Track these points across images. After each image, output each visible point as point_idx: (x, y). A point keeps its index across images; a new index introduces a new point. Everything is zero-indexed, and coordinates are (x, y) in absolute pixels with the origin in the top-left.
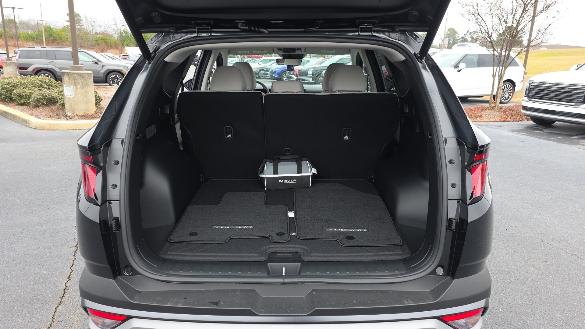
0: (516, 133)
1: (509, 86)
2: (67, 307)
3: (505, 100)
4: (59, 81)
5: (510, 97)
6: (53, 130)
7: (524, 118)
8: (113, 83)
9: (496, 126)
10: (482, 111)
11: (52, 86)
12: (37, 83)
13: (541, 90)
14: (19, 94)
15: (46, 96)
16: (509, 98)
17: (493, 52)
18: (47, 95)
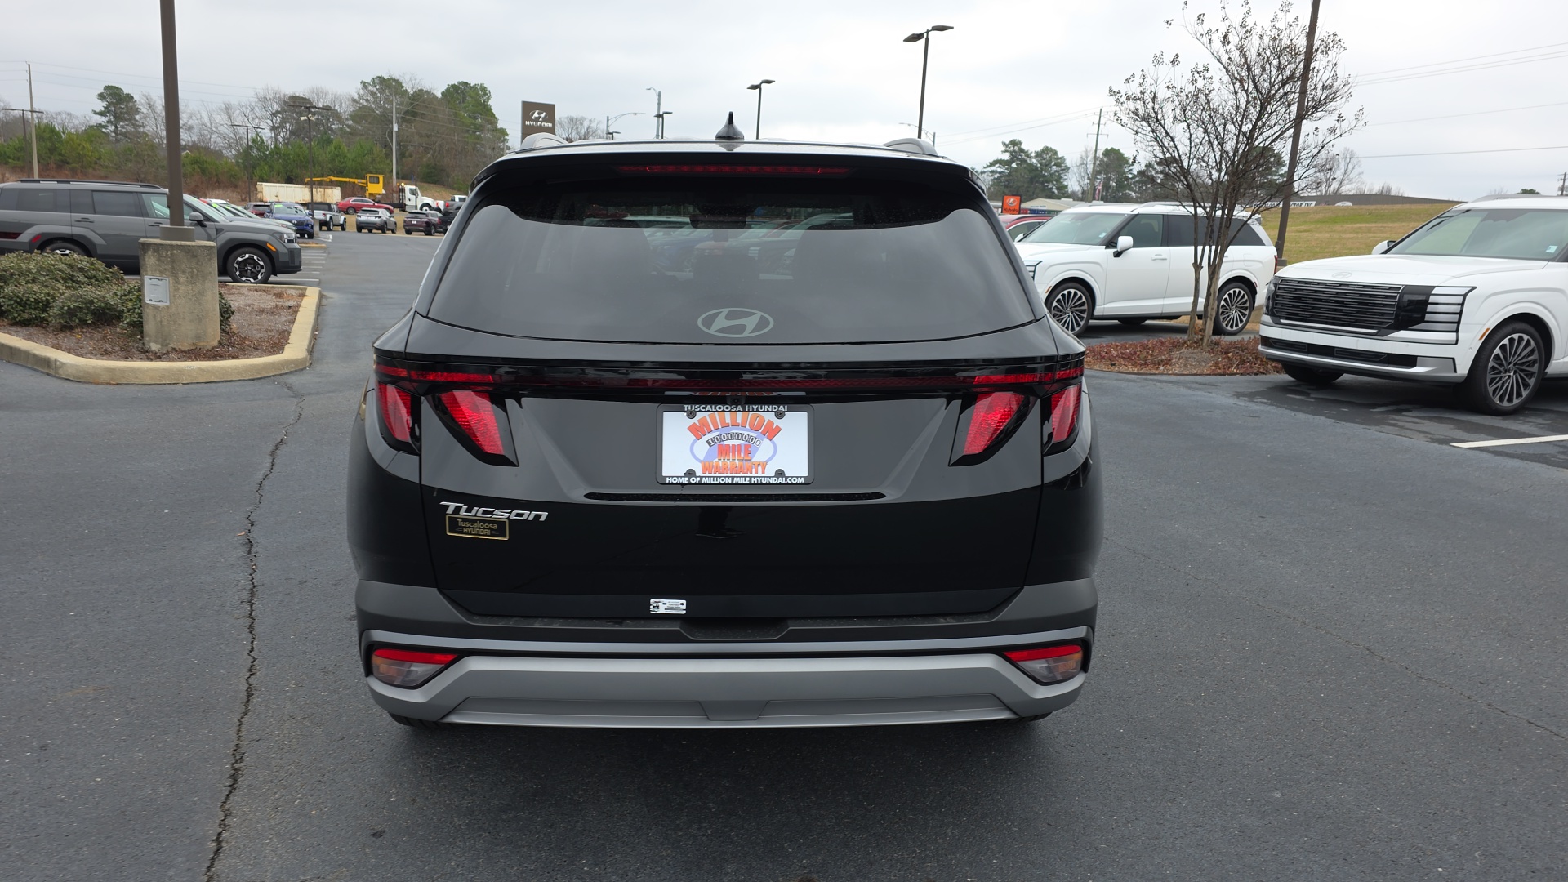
0: (1246, 399)
1: (1240, 292)
2: (263, 717)
3: (1232, 327)
4: (116, 268)
5: (1244, 320)
6: (118, 384)
7: (1270, 367)
8: (241, 275)
9: (1200, 384)
10: (1170, 351)
11: (97, 280)
12: (60, 271)
13: (1300, 298)
14: (18, 297)
15: (92, 302)
16: (1241, 321)
17: (1193, 208)
18: (95, 300)
